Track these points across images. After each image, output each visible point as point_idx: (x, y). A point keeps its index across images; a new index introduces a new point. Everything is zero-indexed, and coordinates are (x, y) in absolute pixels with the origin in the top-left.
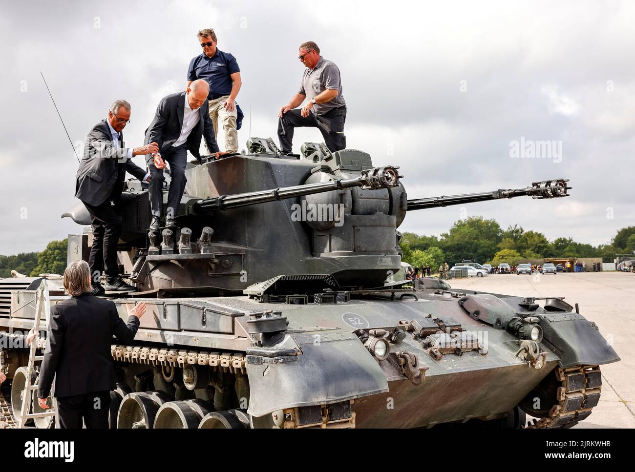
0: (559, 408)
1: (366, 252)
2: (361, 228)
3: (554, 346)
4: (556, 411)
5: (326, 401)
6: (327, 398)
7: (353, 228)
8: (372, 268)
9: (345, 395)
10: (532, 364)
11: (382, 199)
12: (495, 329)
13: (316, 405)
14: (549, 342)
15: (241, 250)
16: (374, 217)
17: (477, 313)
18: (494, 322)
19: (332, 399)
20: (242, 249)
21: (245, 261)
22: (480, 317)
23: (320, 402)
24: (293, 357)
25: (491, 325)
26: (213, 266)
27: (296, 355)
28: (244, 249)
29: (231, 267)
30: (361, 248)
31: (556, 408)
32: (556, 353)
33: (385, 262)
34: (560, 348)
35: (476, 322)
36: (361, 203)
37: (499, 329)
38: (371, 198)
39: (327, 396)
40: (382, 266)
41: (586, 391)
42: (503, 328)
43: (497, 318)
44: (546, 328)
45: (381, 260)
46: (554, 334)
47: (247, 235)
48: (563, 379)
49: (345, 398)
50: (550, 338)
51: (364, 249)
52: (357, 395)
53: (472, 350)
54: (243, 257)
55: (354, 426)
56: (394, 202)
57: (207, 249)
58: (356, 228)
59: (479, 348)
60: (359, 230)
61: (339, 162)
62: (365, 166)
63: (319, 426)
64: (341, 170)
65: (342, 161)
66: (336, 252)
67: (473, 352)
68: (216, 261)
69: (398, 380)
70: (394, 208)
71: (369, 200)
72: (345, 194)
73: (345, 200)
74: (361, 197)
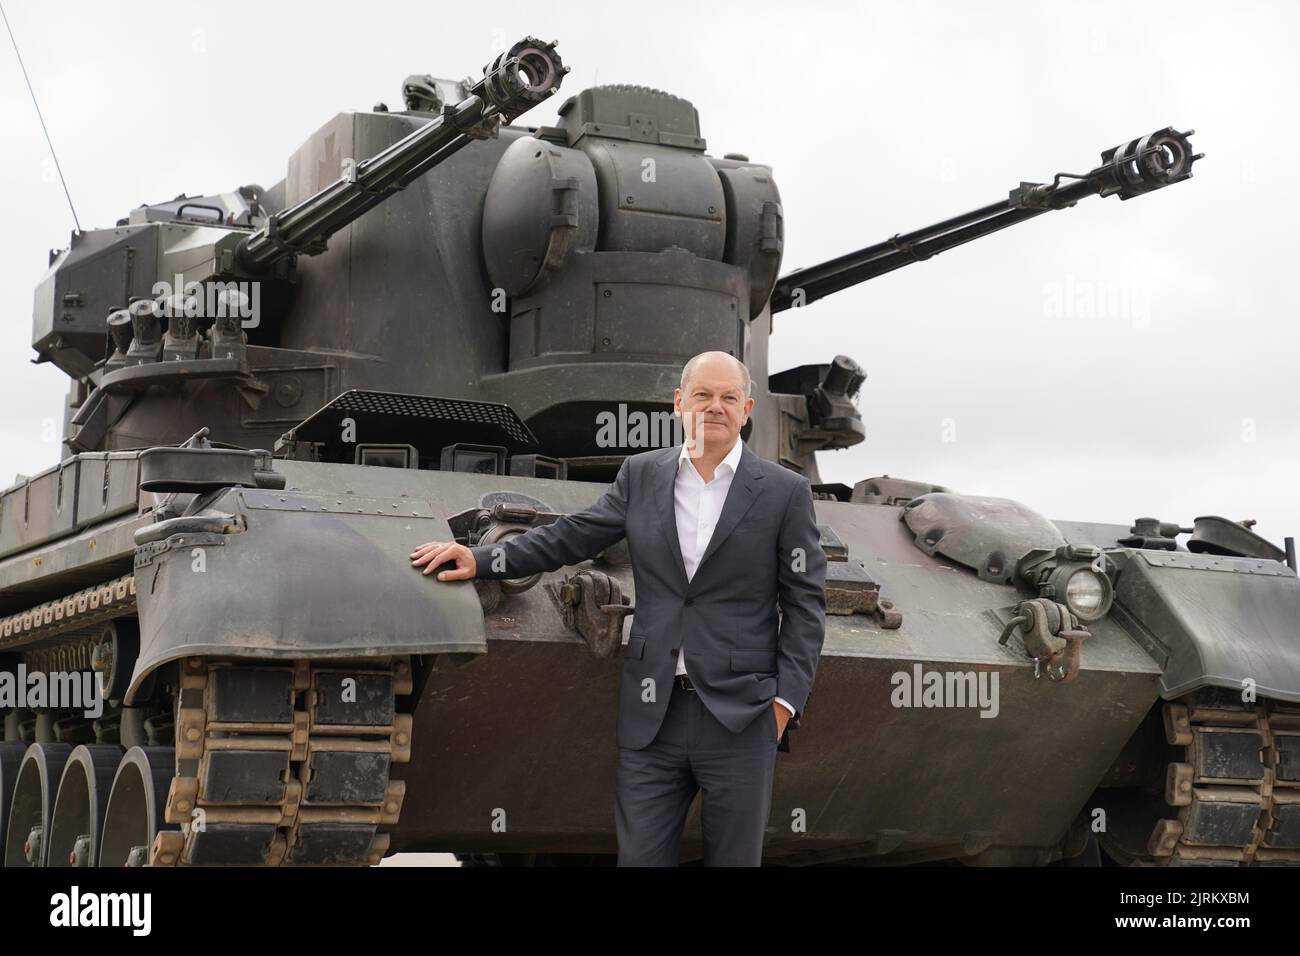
0: (1170, 827)
1: (626, 354)
2: (618, 291)
3: (1153, 635)
4: (1164, 837)
5: (274, 650)
6: (278, 643)
7: (592, 288)
8: (638, 399)
9: (339, 641)
10: (1043, 666)
11: (697, 217)
12: (981, 582)
13: (238, 654)
14: (1141, 623)
15: (324, 359)
16: (655, 259)
17: (935, 535)
18: (979, 561)
19: (294, 647)
20: (326, 356)
21: (333, 386)
22: (942, 546)
23: (254, 649)
24: (212, 536)
25: (972, 571)
26: (253, 401)
27: (226, 531)
28: (331, 356)
29: (297, 403)
30: (613, 343)
31: (1163, 828)
32: (1152, 654)
34: (1165, 640)
35: (929, 561)
36: (626, 223)
37: (993, 582)
38: (661, 212)
39: (280, 640)
42: (1008, 582)
43: (992, 550)
44: (1134, 584)
45: (668, 379)
46: (1156, 601)
47: (347, 320)
48: (1181, 738)
49: (336, 650)
50: (1143, 613)
51: (619, 347)
52: (378, 648)
53: (855, 613)
54: (326, 376)
55: (405, 754)
56: (739, 229)
57: (227, 350)
58: (602, 288)
59: (877, 609)
60: (610, 293)
61: (589, 117)
62: (671, 131)
63: (286, 735)
64: (590, 136)
65: (597, 113)
66: (548, 354)
67: (856, 619)
68: (259, 385)
69: (551, 643)
70: (738, 247)
71: (653, 215)
72: (568, 189)
73: (570, 207)
74: (625, 204)
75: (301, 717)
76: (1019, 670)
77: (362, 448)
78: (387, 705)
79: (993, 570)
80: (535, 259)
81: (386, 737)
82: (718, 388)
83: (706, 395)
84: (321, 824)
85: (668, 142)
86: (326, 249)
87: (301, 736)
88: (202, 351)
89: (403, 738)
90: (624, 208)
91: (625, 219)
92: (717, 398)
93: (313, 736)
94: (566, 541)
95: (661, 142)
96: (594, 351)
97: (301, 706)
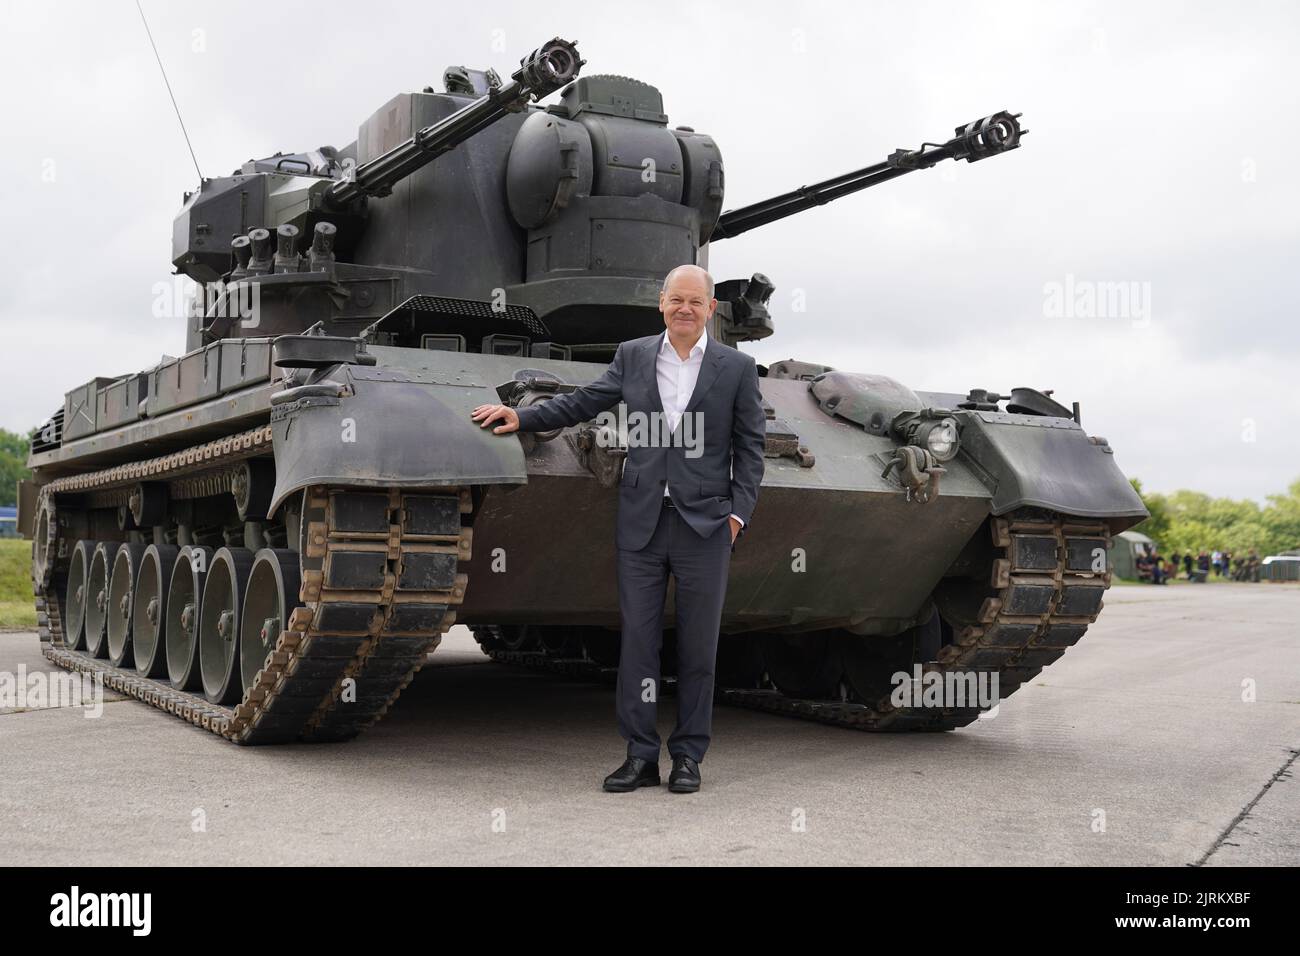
0: (994, 603)
1: (614, 271)
2: (605, 223)
3: (987, 471)
4: (989, 610)
5: (378, 481)
6: (380, 476)
7: (588, 222)
8: (622, 303)
9: (423, 475)
10: (912, 492)
11: (664, 172)
12: (866, 435)
13: (352, 483)
14: (976, 462)
15: (391, 273)
16: (634, 202)
17: (834, 401)
18: (865, 419)
19: (391, 479)
20: (391, 271)
21: (398, 292)
22: (839, 409)
23: (363, 480)
24: (330, 399)
25: (860, 427)
26: (339, 303)
27: (340, 396)
28: (395, 271)
29: (375, 304)
30: (604, 263)
31: (989, 603)
32: (985, 484)
33: (652, 294)
34: (995, 474)
35: (829, 419)
36: (613, 176)
37: (875, 434)
38: (637, 168)
39: (382, 472)
40: (644, 301)
41: (1065, 576)
42: (886, 434)
43: (873, 412)
44: (973, 435)
45: (643, 289)
46: (989, 447)
47: (407, 244)
48: (1003, 542)
49: (421, 481)
50: (980, 456)
51: (608, 265)
52: (450, 480)
53: (782, 456)
54: (393, 285)
55: (468, 555)
56: (693, 181)
57: (322, 265)
58: (595, 222)
59: (797, 453)
60: (602, 226)
61: (584, 97)
62: (643, 109)
63: (384, 541)
64: (585, 112)
65: (590, 95)
66: (557, 270)
67: (783, 460)
68: (343, 291)
69: (571, 477)
70: (692, 194)
71: (631, 170)
72: (572, 150)
73: (574, 163)
74: (613, 162)
75: (394, 528)
76: (896, 496)
77: (425, 337)
78: (456, 521)
79: (875, 426)
80: (547, 201)
81: (454, 543)
82: (687, 296)
83: (679, 300)
84: (410, 604)
85: (642, 117)
86: (391, 193)
87: (395, 542)
88: (303, 267)
89: (466, 544)
90: (611, 165)
91: (612, 173)
92: (686, 303)
93: (403, 542)
94: (582, 405)
95: (637, 117)
96: (590, 268)
97: (394, 521)
